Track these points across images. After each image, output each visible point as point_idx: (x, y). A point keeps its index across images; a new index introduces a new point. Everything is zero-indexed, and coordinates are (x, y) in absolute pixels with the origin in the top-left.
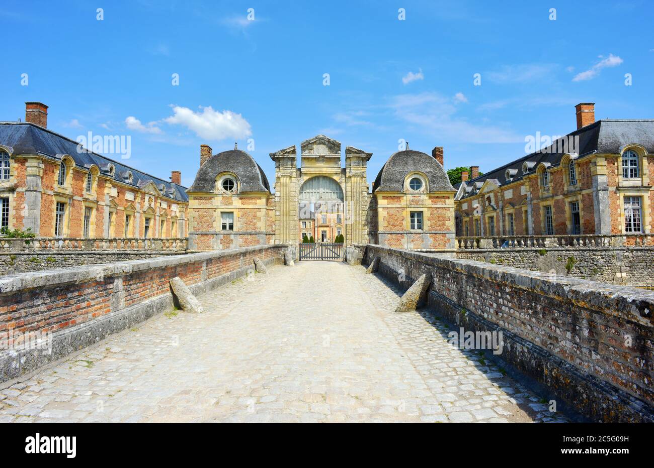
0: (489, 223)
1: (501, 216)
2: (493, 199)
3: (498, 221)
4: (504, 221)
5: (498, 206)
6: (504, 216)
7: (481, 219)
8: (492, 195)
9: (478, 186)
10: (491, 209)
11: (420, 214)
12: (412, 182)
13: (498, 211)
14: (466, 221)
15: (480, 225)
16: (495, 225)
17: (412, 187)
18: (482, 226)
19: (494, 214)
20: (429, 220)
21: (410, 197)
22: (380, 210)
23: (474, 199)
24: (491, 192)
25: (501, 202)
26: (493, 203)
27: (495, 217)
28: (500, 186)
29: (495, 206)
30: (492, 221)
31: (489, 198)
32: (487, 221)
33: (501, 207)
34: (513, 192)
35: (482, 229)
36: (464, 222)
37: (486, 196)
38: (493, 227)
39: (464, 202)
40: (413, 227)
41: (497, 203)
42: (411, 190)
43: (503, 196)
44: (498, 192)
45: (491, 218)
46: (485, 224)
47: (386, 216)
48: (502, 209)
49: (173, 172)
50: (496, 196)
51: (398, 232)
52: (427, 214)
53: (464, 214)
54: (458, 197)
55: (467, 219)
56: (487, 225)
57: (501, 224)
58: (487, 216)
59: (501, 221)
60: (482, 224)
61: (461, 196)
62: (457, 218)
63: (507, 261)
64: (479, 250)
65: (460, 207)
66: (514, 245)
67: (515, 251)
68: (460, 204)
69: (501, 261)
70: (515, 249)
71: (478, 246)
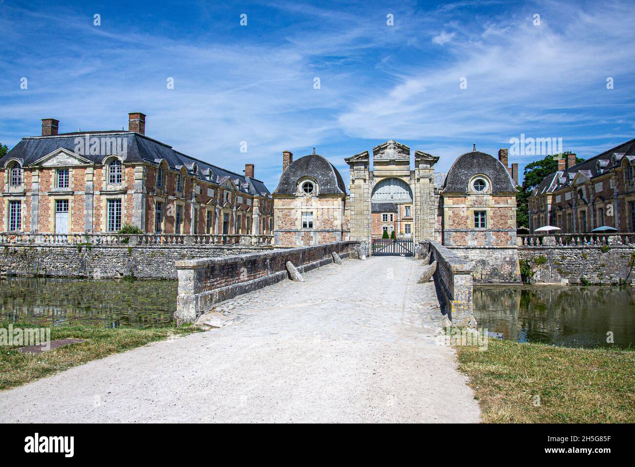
0: (581, 218)
1: (592, 210)
2: (584, 192)
3: (589, 216)
4: (595, 216)
5: (589, 200)
6: (595, 210)
7: (574, 214)
8: (583, 187)
9: (570, 178)
10: (583, 203)
11: (483, 213)
12: (476, 183)
13: (589, 205)
14: (560, 216)
15: (573, 220)
16: (587, 220)
17: (477, 188)
18: (575, 221)
19: (586, 209)
20: (492, 219)
21: (473, 198)
22: (446, 210)
23: (567, 192)
24: (582, 184)
25: (592, 196)
26: (584, 197)
27: (586, 211)
28: (591, 178)
29: (586, 200)
30: (584, 216)
31: (580, 191)
32: (579, 216)
33: (592, 201)
34: (603, 185)
35: (574, 224)
36: (558, 217)
37: (578, 188)
38: (585, 222)
39: (558, 195)
40: (477, 225)
41: (588, 196)
42: (475, 191)
43: (594, 189)
44: (589, 185)
45: (583, 212)
46: (577, 219)
47: (452, 215)
48: (593, 203)
49: (247, 165)
50: (587, 189)
51: (463, 230)
52: (490, 213)
53: (558, 208)
54: (551, 189)
55: (560, 213)
56: (579, 220)
57: (592, 219)
58: (579, 210)
59: (592, 215)
60: (574, 218)
61: (555, 188)
62: (550, 212)
63: (570, 258)
64: (541, 247)
65: (554, 199)
66: (576, 243)
67: (577, 248)
68: (554, 196)
69: (563, 258)
70: (577, 247)
71: (541, 243)
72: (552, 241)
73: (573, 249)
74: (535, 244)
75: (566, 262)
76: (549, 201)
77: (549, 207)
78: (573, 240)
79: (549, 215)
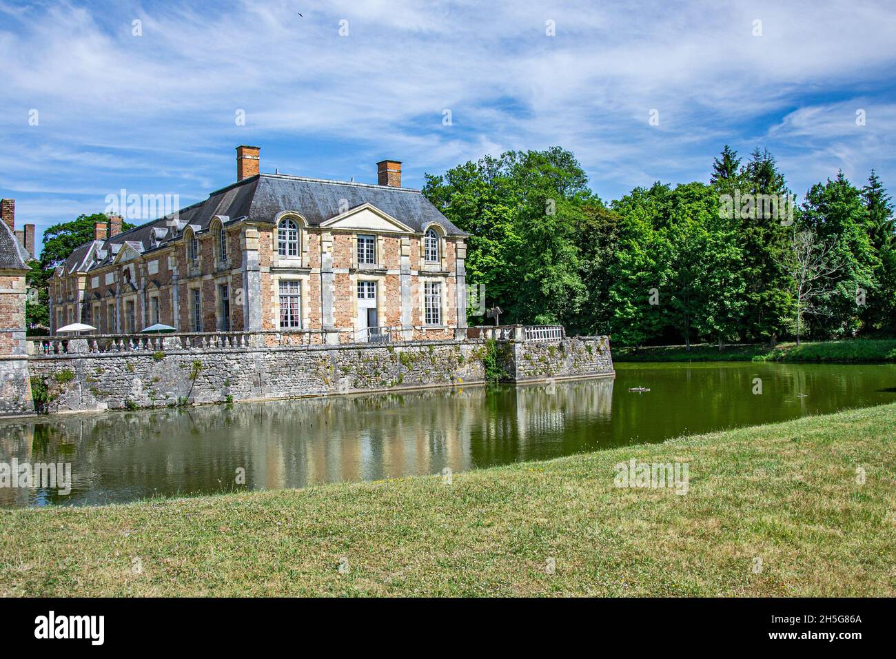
0: (128, 312)
1: (143, 300)
2: (133, 274)
3: (139, 308)
4: (147, 309)
5: (139, 285)
6: (147, 301)
7: (118, 305)
8: (132, 266)
9: (113, 252)
10: (131, 289)
13: (139, 292)
14: (97, 307)
15: (116, 314)
16: (135, 315)
18: (118, 316)
19: (135, 298)
23: (108, 272)
24: (130, 261)
25: (143, 279)
26: (133, 280)
27: (136, 302)
28: (143, 253)
29: (135, 285)
30: (133, 309)
31: (127, 272)
32: (125, 308)
33: (143, 287)
34: (159, 264)
35: (118, 320)
36: (94, 308)
37: (125, 267)
38: (133, 317)
39: (95, 276)
41: (138, 280)
43: (146, 269)
44: (140, 263)
45: (131, 303)
46: (122, 312)
48: (145, 290)
50: (137, 269)
53: (94, 296)
54: (85, 267)
55: (98, 304)
56: (125, 315)
57: (143, 313)
58: (125, 300)
59: (143, 308)
60: (118, 312)
61: (91, 265)
62: (83, 302)
63: (109, 371)
64: (66, 355)
65: (88, 283)
66: (119, 347)
67: (120, 356)
68: (89, 278)
69: (100, 371)
70: (119, 354)
71: (65, 350)
72: (83, 346)
73: (114, 357)
74: (56, 351)
75: (102, 377)
76: (82, 284)
77: (81, 295)
78: (114, 343)
79: (80, 306)
